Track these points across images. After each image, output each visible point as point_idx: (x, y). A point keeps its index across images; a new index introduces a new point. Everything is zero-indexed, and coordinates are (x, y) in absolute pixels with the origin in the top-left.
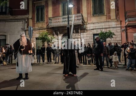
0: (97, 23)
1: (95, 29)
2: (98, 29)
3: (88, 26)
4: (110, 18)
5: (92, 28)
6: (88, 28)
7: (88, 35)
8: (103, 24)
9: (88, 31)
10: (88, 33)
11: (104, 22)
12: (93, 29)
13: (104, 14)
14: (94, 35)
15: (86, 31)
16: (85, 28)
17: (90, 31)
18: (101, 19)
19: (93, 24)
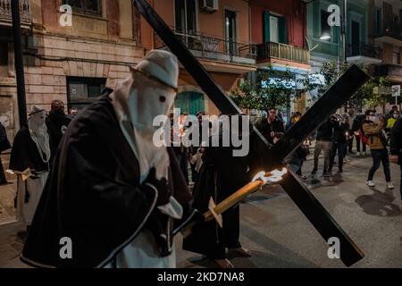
0: (79, 38)
1: (72, 59)
2: (83, 60)
3: (47, 42)
4: (118, 34)
5: (62, 54)
6: (47, 53)
7: (49, 80)
8: (99, 48)
9: (47, 63)
10: (46, 70)
11: (102, 41)
12: (67, 59)
13: (101, 14)
14: (71, 80)
15: (37, 61)
16: (36, 50)
17: (53, 63)
18: (92, 28)
19: (68, 39)
